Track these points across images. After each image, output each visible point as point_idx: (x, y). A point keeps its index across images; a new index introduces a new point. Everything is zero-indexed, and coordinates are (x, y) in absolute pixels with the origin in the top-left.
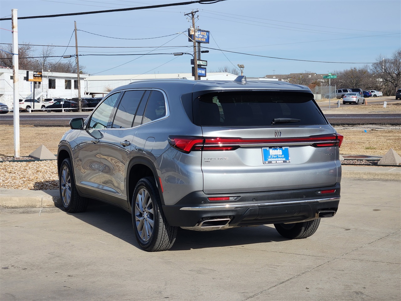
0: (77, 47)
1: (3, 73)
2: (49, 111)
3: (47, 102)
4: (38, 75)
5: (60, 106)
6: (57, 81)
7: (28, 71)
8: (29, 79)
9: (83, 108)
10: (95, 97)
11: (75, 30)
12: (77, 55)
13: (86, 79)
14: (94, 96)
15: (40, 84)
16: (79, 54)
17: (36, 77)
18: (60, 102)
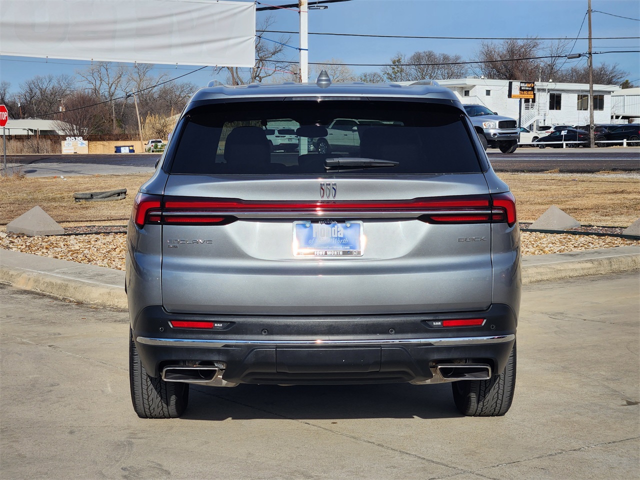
0: (590, 39)
1: (474, 86)
2: (543, 146)
3: (542, 132)
4: (527, 88)
5: (560, 138)
6: (564, 98)
7: (512, 82)
8: (512, 94)
9: (597, 142)
10: (633, 123)
11: (589, 12)
12: (590, 54)
13: (615, 94)
14: (632, 121)
15: (535, 102)
16: (593, 51)
17: (524, 90)
18: (560, 132)
